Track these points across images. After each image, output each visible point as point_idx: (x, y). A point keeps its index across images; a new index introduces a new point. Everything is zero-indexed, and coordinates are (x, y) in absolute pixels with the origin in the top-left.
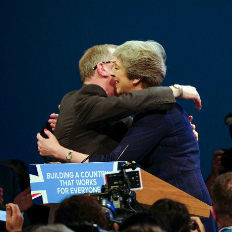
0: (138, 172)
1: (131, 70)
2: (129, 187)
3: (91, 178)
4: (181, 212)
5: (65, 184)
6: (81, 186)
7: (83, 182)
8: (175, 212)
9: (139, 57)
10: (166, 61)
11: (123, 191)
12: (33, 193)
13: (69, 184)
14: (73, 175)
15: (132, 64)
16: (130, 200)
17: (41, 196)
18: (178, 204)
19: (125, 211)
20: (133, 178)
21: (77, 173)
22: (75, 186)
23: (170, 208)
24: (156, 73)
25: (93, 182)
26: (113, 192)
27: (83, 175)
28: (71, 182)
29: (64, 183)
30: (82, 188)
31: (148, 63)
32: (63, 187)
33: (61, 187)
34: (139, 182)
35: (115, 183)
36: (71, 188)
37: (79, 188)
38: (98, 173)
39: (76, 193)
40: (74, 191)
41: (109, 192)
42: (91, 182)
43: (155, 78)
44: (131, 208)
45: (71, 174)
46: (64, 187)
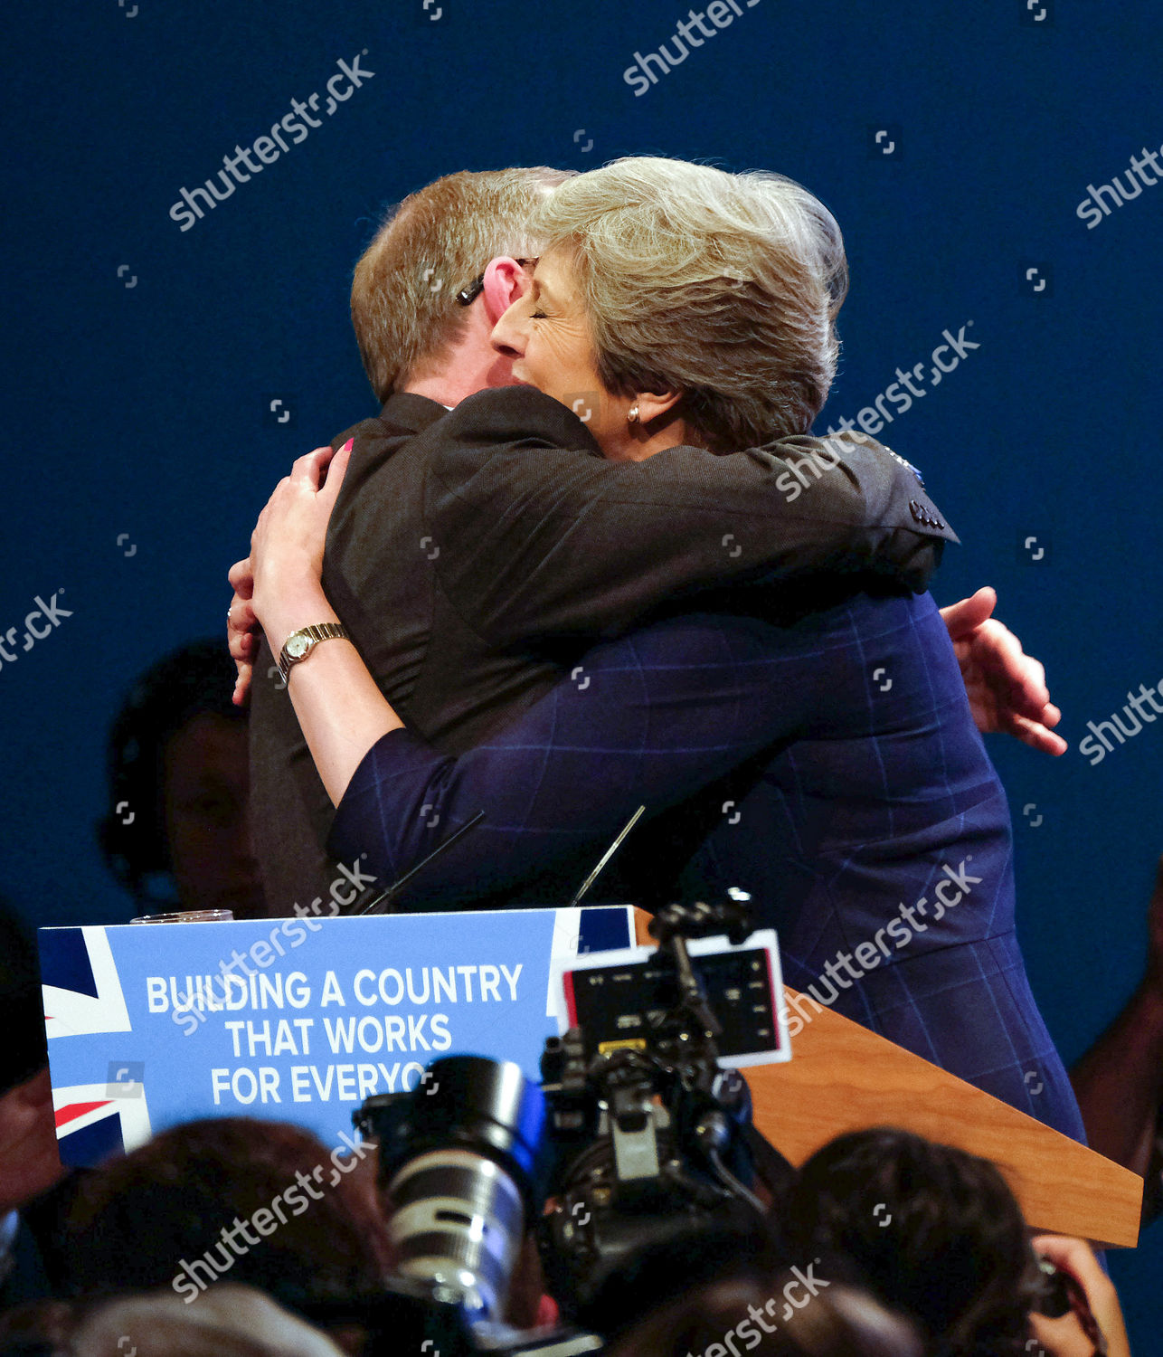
0: (761, 954)
1: (631, 337)
2: (712, 1047)
3: (417, 1011)
4: (974, 1211)
5: (260, 1046)
6: (359, 1056)
7: (371, 1035)
8: (935, 1210)
9: (694, 267)
10: (842, 309)
11: (676, 1075)
12: (62, 1097)
13: (280, 1046)
14: (306, 992)
15: (647, 302)
16: (720, 1129)
17: (116, 1118)
18: (956, 1159)
19: (686, 1194)
20: (734, 994)
21: (331, 977)
22: (321, 1056)
23: (906, 1185)
24: (785, 376)
25: (426, 1031)
26: (612, 1077)
27: (369, 988)
28: (296, 1032)
29: (253, 1038)
30: (362, 1068)
31: (746, 312)
32: (246, 1061)
33: (233, 1065)
34: (769, 1020)
35: (625, 1021)
36: (296, 1070)
37: (342, 1069)
38: (460, 979)
39: (325, 1095)
40: (312, 1090)
41: (588, 1078)
42: (416, 1033)
43: (769, 406)
44: (725, 1174)
45: (297, 984)
46: (255, 1064)
